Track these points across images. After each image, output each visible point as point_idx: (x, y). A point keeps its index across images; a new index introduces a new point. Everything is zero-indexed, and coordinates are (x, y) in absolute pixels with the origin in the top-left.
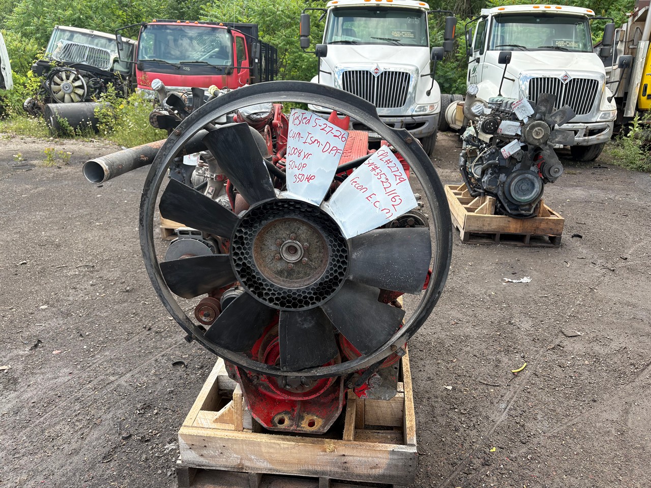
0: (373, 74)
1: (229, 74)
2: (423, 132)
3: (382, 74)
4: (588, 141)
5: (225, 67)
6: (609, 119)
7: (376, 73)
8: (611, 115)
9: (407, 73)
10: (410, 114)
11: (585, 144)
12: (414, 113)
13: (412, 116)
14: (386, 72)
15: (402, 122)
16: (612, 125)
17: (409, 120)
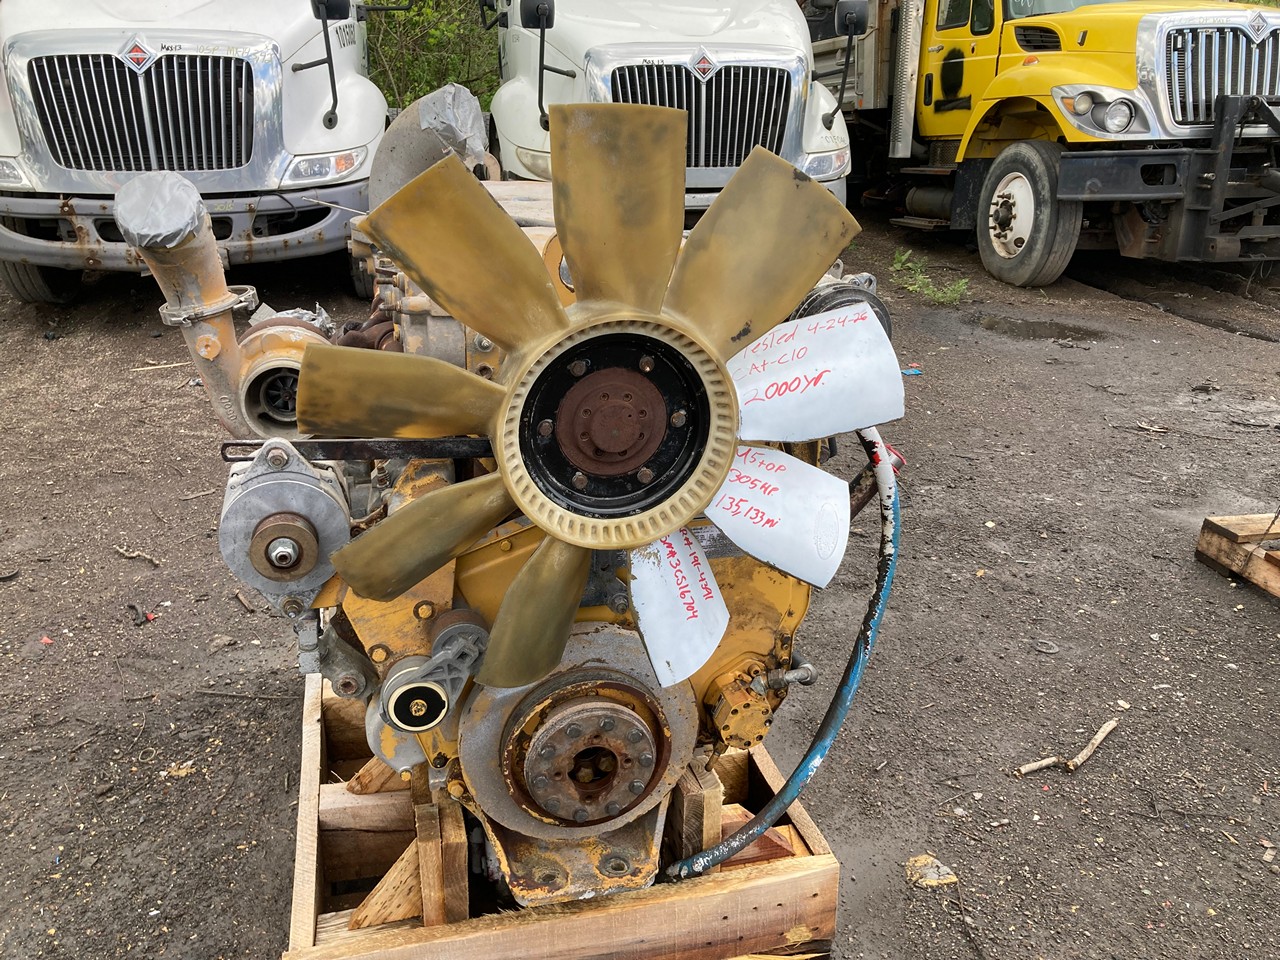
3: (159, 64)
6: (832, 171)
7: (138, 62)
8: (836, 164)
10: (275, 187)
12: (287, 182)
13: (279, 192)
14: (168, 58)
15: (251, 210)
17: (271, 203)
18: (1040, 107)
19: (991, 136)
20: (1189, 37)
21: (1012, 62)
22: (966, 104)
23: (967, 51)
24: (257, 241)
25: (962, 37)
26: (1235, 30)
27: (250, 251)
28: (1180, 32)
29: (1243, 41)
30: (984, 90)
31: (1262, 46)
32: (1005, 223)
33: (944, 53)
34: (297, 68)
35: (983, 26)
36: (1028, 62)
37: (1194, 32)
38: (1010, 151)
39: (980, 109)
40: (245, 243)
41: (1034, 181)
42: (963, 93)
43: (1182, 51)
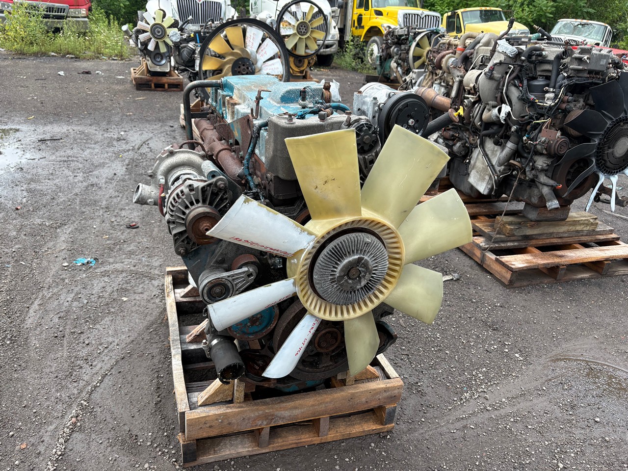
4: (325, 52)
6: (336, 39)
8: (336, 37)
11: (324, 54)
16: (337, 43)
18: (379, 29)
19: (368, 35)
20: (408, 15)
21: (373, 18)
22: (363, 27)
23: (363, 14)
25: (362, 11)
26: (418, 15)
28: (406, 14)
29: (419, 17)
30: (367, 24)
31: (423, 18)
32: (372, 55)
33: (358, 15)
35: (367, 8)
36: (376, 18)
37: (409, 14)
38: (373, 38)
39: (366, 29)
41: (378, 45)
42: (362, 25)
43: (407, 18)
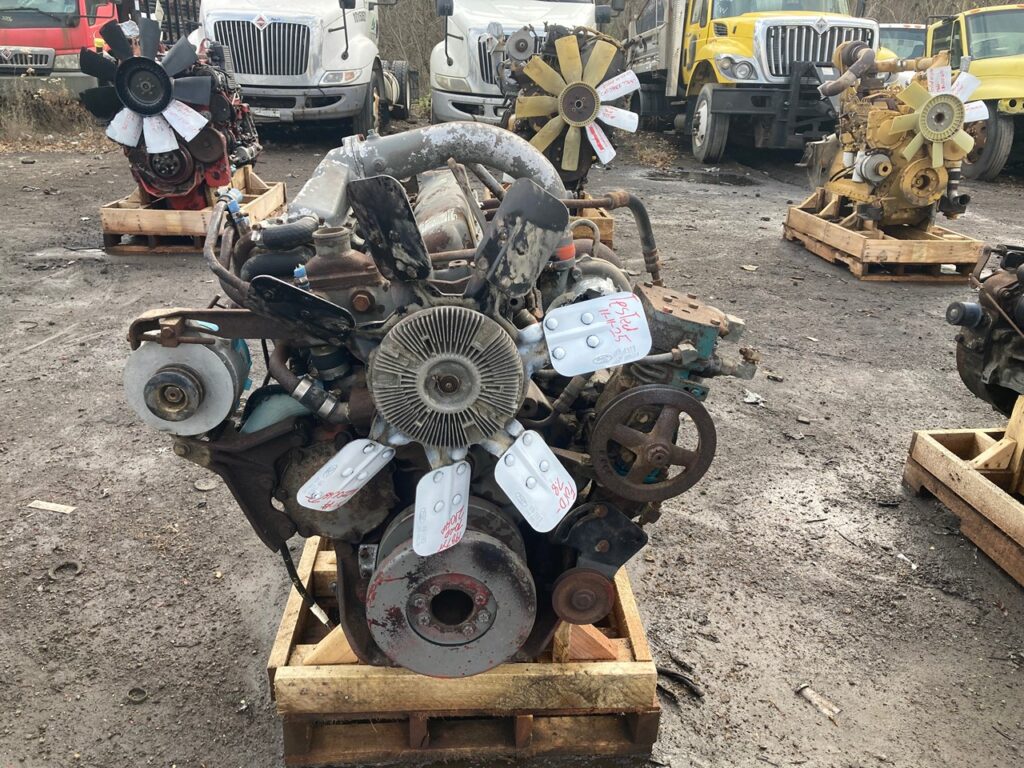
0: (257, 26)
1: (72, 25)
2: (339, 110)
3: (269, 26)
5: (66, 16)
7: (261, 25)
9: (305, 26)
10: (315, 84)
12: (322, 83)
13: (319, 87)
14: (274, 24)
15: (305, 95)
17: (315, 92)
20: (781, 30)
24: (307, 110)
26: (808, 28)
27: (304, 114)
28: (776, 28)
29: (812, 33)
31: (823, 36)
34: (330, 31)
38: (703, 89)
40: (301, 110)
43: (776, 38)
